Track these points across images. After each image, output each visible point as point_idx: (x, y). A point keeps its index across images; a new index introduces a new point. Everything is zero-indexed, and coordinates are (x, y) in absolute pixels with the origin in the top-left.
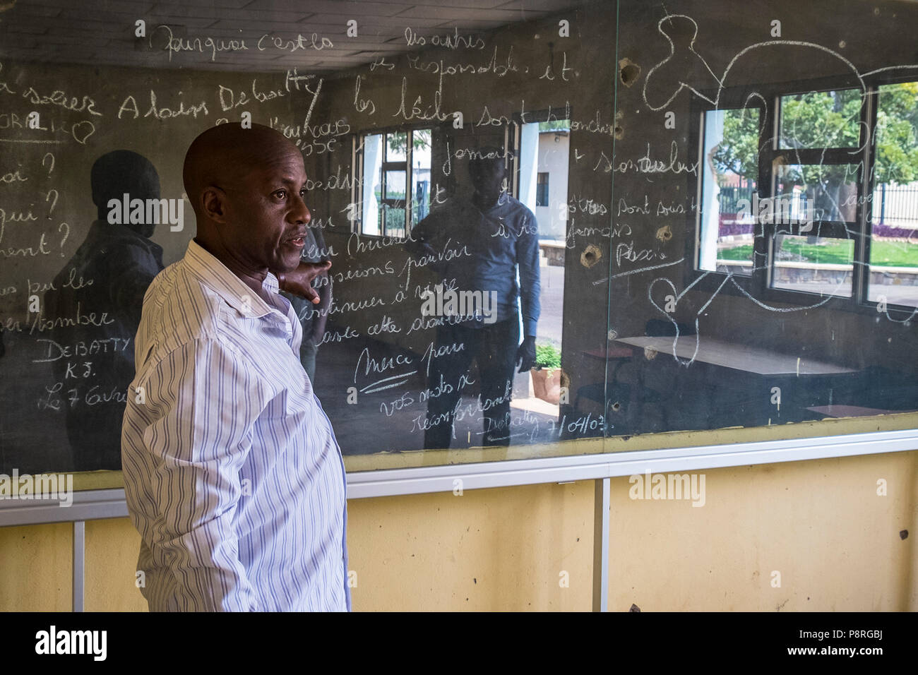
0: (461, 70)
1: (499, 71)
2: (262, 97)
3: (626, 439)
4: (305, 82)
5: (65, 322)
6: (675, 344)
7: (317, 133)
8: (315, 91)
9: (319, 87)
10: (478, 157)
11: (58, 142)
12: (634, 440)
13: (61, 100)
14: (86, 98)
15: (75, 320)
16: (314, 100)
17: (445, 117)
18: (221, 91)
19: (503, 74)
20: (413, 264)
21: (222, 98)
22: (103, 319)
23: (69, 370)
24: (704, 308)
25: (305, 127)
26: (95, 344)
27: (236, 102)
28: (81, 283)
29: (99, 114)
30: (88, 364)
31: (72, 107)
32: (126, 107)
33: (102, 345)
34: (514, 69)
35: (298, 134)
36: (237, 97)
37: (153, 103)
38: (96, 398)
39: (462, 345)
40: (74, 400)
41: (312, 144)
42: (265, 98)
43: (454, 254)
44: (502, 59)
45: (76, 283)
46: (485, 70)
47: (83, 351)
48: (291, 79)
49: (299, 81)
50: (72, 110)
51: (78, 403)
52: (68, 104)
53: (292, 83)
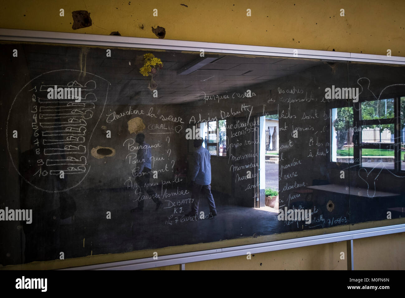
0: (296, 101)
1: (308, 100)
2: (234, 114)
3: (353, 225)
4: (248, 108)
5: (174, 194)
6: (368, 191)
7: (252, 125)
8: (250, 111)
9: (252, 109)
10: (302, 130)
11: (171, 133)
12: (355, 225)
13: (171, 119)
14: (179, 117)
15: (177, 193)
16: (250, 114)
17: (291, 117)
18: (221, 113)
19: (309, 101)
20: (283, 168)
21: (221, 115)
22: (185, 193)
23: (175, 210)
24: (377, 177)
25: (248, 123)
26: (183, 201)
27: (226, 116)
28: (178, 180)
29: (183, 123)
30: (181, 208)
31: (175, 121)
32: (191, 120)
33: (185, 201)
34: (313, 99)
35: (246, 125)
36: (226, 114)
37: (200, 118)
38: (184, 220)
39: (299, 195)
40: (177, 221)
41: (250, 129)
42: (235, 114)
43: (296, 163)
44: (309, 97)
45: (177, 181)
46: (304, 100)
47: (179, 204)
48: (243, 107)
49: (245, 108)
50: (175, 122)
51: (178, 221)
52: (174, 120)
53: (243, 108)
